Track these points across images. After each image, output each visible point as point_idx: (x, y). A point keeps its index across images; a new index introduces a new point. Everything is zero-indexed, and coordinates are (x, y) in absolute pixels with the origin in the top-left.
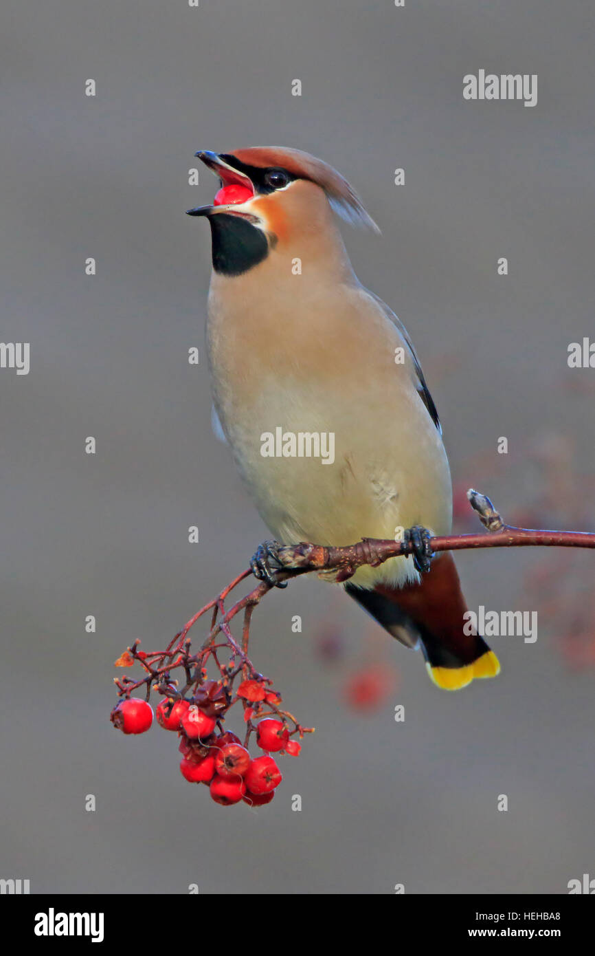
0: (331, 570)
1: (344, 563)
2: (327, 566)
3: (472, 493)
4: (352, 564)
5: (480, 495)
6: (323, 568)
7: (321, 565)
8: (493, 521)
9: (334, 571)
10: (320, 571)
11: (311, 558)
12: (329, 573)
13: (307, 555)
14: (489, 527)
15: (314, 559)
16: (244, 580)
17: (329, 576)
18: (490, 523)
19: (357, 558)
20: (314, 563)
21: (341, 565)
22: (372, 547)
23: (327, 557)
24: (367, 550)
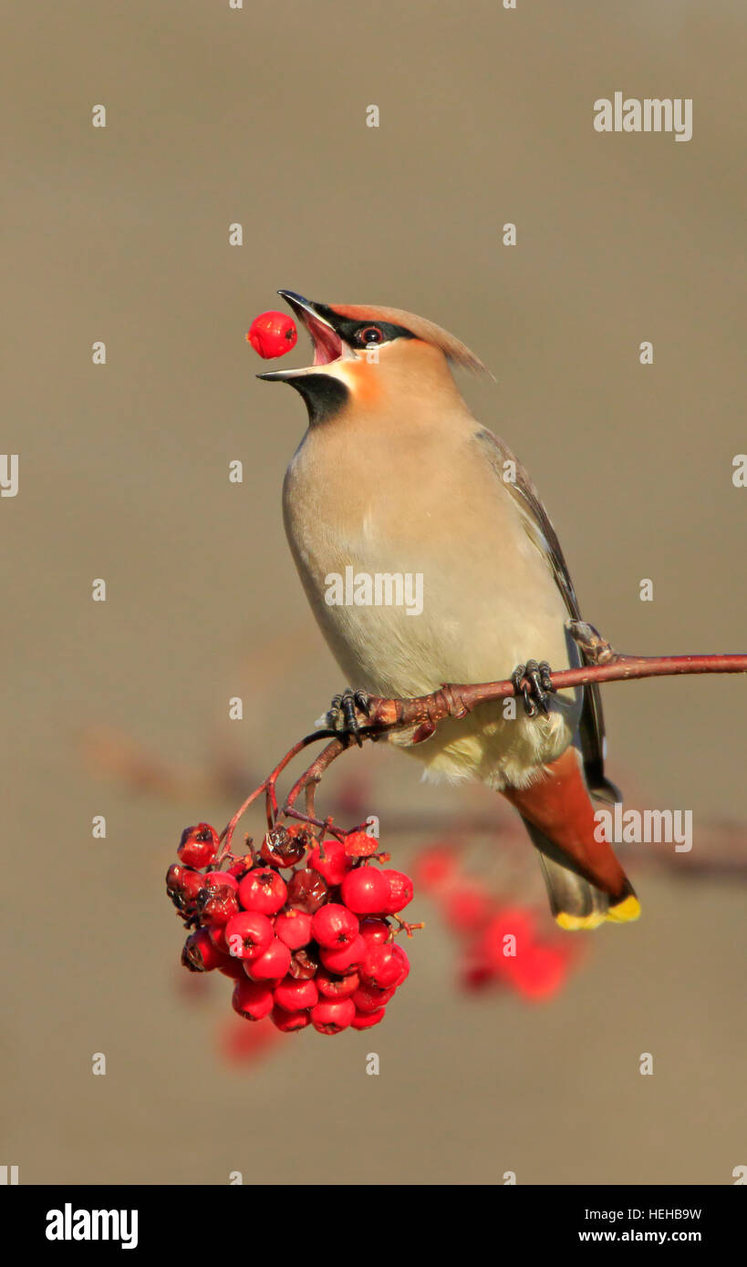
1: (421, 716)
2: (401, 723)
4: (431, 717)
6: (396, 726)
7: (394, 722)
8: (602, 652)
11: (380, 715)
14: (597, 660)
15: (383, 715)
17: (402, 734)
19: (438, 708)
20: (384, 719)
21: (418, 719)
22: (456, 694)
23: (400, 712)
24: (450, 699)
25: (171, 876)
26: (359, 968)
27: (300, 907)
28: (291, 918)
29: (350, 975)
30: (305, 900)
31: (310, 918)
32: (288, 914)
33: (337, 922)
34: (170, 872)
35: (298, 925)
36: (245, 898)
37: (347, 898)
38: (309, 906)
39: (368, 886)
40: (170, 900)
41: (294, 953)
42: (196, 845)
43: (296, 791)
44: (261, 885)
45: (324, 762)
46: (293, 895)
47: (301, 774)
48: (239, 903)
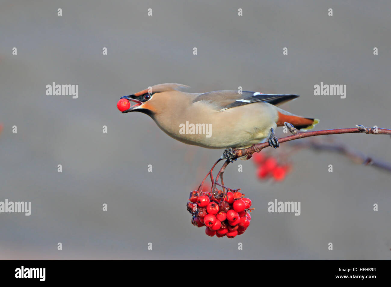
0: (244, 156)
1: (248, 153)
2: (243, 155)
3: (286, 123)
4: (251, 153)
5: (288, 123)
6: (241, 156)
7: (241, 155)
8: (294, 131)
9: (245, 157)
10: (241, 157)
11: (237, 154)
12: (244, 157)
13: (236, 153)
14: (293, 133)
15: (238, 154)
16: (217, 164)
17: (244, 158)
18: (293, 132)
19: (252, 150)
20: (238, 155)
21: (247, 154)
22: (257, 146)
23: (242, 152)
24: (255, 148)
25: (188, 206)
26: (239, 224)
27: (223, 212)
28: (221, 214)
29: (236, 226)
30: (224, 210)
31: (226, 214)
32: (220, 213)
33: (233, 214)
34: (187, 205)
35: (222, 215)
36: (208, 211)
37: (235, 209)
38: (225, 211)
39: (240, 205)
40: (188, 212)
41: (222, 222)
42: (194, 197)
43: (218, 177)
44: (212, 207)
45: (224, 167)
46: (221, 209)
47: (219, 172)
48: (207, 212)
